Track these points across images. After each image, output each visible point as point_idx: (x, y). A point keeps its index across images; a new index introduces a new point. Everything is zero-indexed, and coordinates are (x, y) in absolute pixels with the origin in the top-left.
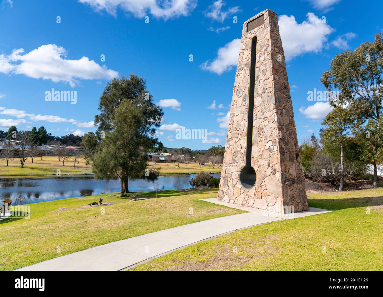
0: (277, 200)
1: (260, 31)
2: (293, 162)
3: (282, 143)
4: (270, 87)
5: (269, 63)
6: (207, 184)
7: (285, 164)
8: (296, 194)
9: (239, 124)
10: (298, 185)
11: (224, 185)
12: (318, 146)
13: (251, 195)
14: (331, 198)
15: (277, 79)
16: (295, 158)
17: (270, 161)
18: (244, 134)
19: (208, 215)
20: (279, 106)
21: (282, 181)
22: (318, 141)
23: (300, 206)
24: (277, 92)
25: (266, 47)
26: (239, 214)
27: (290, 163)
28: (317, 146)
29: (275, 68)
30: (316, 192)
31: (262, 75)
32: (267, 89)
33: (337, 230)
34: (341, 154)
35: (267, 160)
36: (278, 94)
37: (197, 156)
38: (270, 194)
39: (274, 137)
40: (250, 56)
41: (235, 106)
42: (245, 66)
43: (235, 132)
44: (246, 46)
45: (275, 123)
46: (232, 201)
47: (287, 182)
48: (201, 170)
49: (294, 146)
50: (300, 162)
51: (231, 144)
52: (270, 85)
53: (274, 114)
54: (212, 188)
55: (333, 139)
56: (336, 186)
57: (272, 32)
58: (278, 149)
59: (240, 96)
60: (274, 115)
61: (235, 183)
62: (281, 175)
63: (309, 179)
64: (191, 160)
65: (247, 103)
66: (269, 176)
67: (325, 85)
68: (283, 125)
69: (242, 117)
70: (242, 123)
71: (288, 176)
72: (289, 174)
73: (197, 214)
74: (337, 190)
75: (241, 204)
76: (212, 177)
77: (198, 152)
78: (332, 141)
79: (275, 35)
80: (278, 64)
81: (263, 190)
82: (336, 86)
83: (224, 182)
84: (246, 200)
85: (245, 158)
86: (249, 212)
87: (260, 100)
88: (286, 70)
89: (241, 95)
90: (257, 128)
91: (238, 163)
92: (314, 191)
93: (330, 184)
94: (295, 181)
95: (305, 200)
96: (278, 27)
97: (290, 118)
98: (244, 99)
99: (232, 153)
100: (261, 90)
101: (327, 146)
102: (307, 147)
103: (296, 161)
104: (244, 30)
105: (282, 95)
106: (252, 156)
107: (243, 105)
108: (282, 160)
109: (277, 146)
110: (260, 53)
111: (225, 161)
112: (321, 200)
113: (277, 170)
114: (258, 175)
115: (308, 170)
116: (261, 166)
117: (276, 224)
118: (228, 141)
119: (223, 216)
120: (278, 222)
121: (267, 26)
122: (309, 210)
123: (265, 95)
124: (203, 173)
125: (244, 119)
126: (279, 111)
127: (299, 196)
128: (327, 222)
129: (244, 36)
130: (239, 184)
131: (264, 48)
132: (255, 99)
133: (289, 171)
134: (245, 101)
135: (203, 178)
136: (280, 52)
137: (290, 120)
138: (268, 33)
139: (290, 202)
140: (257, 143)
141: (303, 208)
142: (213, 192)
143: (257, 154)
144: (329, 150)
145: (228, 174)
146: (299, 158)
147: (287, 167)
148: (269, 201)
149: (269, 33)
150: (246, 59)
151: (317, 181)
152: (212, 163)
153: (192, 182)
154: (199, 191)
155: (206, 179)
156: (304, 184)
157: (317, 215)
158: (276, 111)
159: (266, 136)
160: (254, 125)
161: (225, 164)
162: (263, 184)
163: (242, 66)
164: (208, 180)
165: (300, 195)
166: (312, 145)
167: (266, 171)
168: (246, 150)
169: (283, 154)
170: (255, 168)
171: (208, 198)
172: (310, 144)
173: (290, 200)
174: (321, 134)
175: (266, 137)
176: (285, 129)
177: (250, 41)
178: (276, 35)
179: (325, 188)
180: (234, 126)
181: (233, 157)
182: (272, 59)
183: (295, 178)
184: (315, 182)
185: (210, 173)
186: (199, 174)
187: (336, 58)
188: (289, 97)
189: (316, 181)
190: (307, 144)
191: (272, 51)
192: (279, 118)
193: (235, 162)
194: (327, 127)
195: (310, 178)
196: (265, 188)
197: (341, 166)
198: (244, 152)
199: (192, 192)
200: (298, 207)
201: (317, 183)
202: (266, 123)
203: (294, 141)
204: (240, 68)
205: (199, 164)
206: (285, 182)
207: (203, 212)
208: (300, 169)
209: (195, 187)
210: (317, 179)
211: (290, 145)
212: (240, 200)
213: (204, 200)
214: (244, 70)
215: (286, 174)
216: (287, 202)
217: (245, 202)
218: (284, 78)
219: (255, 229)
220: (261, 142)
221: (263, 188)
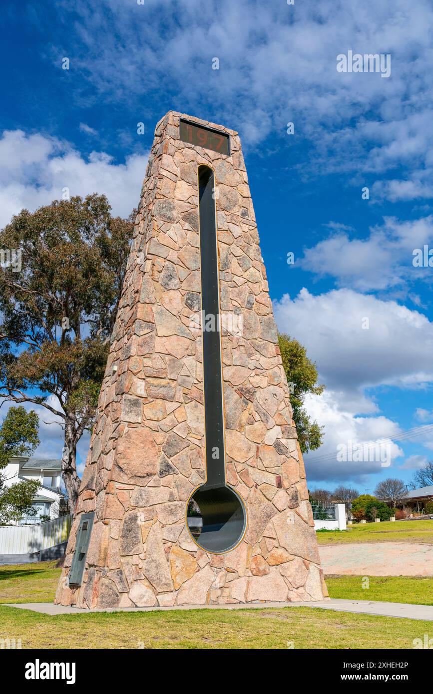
0: (311, 570)
1: (223, 165)
4: (263, 303)
11: (125, 548)
13: (233, 568)
17: (283, 475)
18: (194, 394)
31: (237, 266)
32: (254, 303)
35: (273, 470)
38: (291, 557)
39: (285, 418)
41: (155, 308)
43: (162, 382)
46: (167, 598)
51: (148, 415)
52: (263, 299)
58: (298, 447)
59: (172, 286)
61: (172, 536)
62: (310, 508)
66: (282, 511)
69: (184, 347)
70: (186, 361)
75: (203, 601)
81: (269, 550)
84: (220, 585)
85: (204, 462)
89: (178, 287)
90: (235, 388)
91: (180, 475)
98: (189, 301)
99: (153, 441)
100: (238, 299)
106: (227, 459)
109: (294, 440)
110: (227, 213)
111: (124, 467)
113: (300, 497)
114: (253, 511)
116: (256, 486)
123: (252, 316)
125: (193, 353)
131: (236, 209)
140: (241, 426)
143: (243, 454)
148: (290, 576)
150: (186, 204)
160: (225, 378)
162: (268, 534)
167: (272, 500)
168: (204, 439)
170: (242, 491)
175: (265, 415)
181: (161, 455)
193: (167, 470)
198: (199, 445)
202: (260, 381)
212: (197, 590)
220: (253, 424)
221: (270, 545)
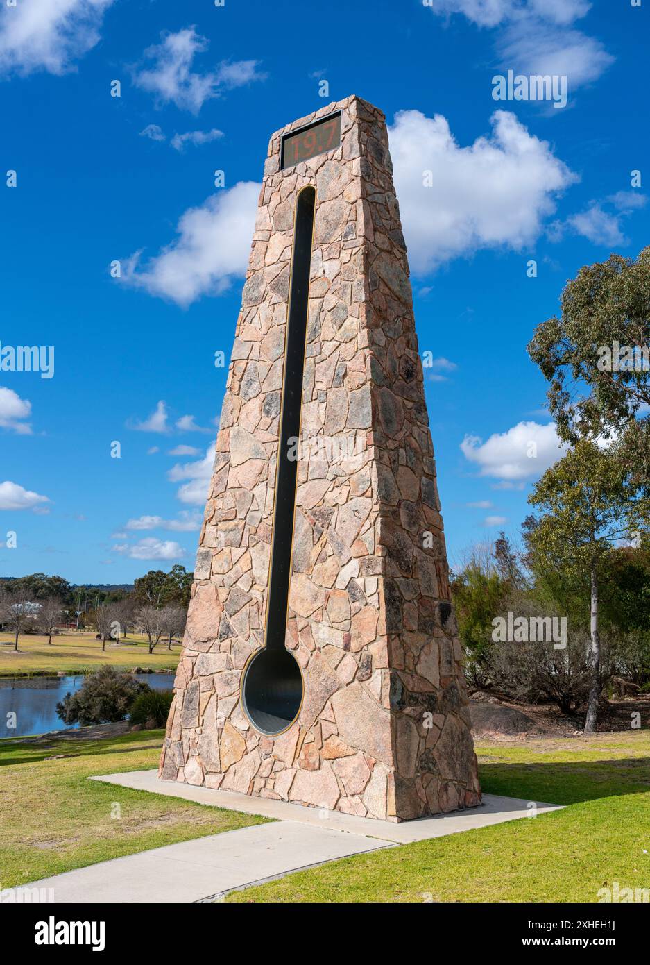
0: (375, 774)
1: (327, 170)
2: (431, 636)
3: (394, 568)
4: (358, 368)
5: (355, 283)
6: (125, 713)
7: (403, 643)
8: (438, 750)
9: (244, 494)
10: (446, 716)
11: (185, 720)
12: (517, 577)
13: (281, 756)
14: (558, 760)
15: (382, 343)
16: (438, 621)
17: (353, 633)
18: (261, 533)
19: (120, 837)
20: (387, 437)
21: (392, 704)
22: (518, 560)
23: (452, 790)
24: (380, 386)
25: (346, 229)
26: (238, 827)
27: (422, 638)
28: (513, 577)
29: (377, 304)
30: (509, 738)
31: (330, 324)
32: (345, 375)
33: (571, 876)
34: (590, 605)
35: (341, 626)
36: (382, 395)
37: (90, 605)
38: (351, 751)
39: (367, 544)
40: (289, 254)
41: (233, 431)
42: (273, 289)
43: (231, 524)
44: (278, 219)
45: (372, 497)
46: (213, 780)
47: (411, 706)
48: (104, 662)
49: (434, 577)
50: (455, 635)
51: (216, 568)
52: (357, 364)
53: (370, 464)
54: (143, 728)
55: (567, 554)
56: (575, 715)
57: (367, 176)
58: (381, 587)
59: (251, 394)
60: (367, 468)
61: (225, 710)
62: (388, 681)
63: (485, 692)
64: (68, 620)
65: (275, 423)
66: (347, 685)
67: (544, 367)
68: (399, 506)
69: (257, 472)
70: (256, 491)
71: (411, 683)
72: (416, 677)
73: (79, 836)
74: (578, 729)
75: (245, 790)
76: (143, 687)
77: (96, 592)
78: (565, 561)
79: (378, 190)
80: (387, 291)
81: (324, 737)
82: (579, 371)
83: (186, 708)
84: (265, 774)
85: (264, 620)
86: (274, 820)
87: (322, 412)
88: (411, 313)
89: (257, 392)
90: (309, 512)
91: (239, 638)
92: (503, 736)
93: (556, 708)
94: (436, 701)
95: (471, 768)
96: (390, 161)
97: (424, 479)
98: (267, 407)
99: (218, 599)
100: (324, 378)
101: (547, 576)
102: (482, 581)
103: (441, 633)
104: (271, 162)
105: (397, 397)
106: (289, 614)
107: (261, 427)
108: (395, 629)
109: (376, 577)
110: (325, 246)
111: (191, 631)
112: (526, 767)
113: (375, 664)
114: (309, 682)
115: (483, 658)
116: (319, 649)
117: (369, 862)
118: (206, 556)
119: (177, 842)
120: (375, 856)
121: (353, 156)
122: (483, 805)
123: (339, 396)
124: (109, 672)
125: (265, 477)
126: (386, 454)
127: (450, 754)
128: (542, 847)
129: (270, 180)
130: (241, 717)
131: (339, 231)
132: (304, 408)
133: (418, 667)
134: (268, 413)
135: (110, 692)
136: (395, 251)
137: (423, 488)
138: (355, 181)
139: (418, 780)
140: (309, 567)
141: (462, 798)
142: (146, 744)
143: (306, 605)
144: (554, 592)
145: (201, 679)
146: (450, 620)
147: (409, 653)
148: (345, 777)
149: (358, 180)
150: (277, 265)
151: (512, 698)
152: (148, 632)
153: (69, 709)
154: (94, 740)
155: (123, 694)
156: (467, 712)
157: (509, 822)
158: (375, 456)
159: (339, 540)
160: (297, 501)
161: (191, 643)
162: (325, 715)
163: (262, 289)
164: (130, 700)
165: (452, 753)
166: (499, 574)
167: (336, 669)
168: (268, 590)
169: (398, 608)
170: (301, 657)
171: (125, 770)
172: (492, 569)
173: (418, 772)
174: (527, 536)
175: (340, 546)
176: (404, 518)
177: (293, 203)
178: (382, 188)
179: (540, 725)
180: (229, 501)
181: (223, 614)
182: (366, 273)
183: (438, 693)
184: (507, 701)
185: (139, 671)
186: (97, 676)
187: (579, 278)
188: (421, 407)
189: (510, 698)
190: (480, 568)
191: (365, 243)
192: (386, 480)
193: (226, 632)
194: (547, 511)
195: (488, 689)
196: (334, 730)
197: (591, 648)
198: (260, 599)
199: (65, 746)
200: (445, 797)
201: (514, 706)
202: (339, 495)
203: (436, 562)
204: (255, 294)
205: (99, 636)
206: (401, 709)
207: (100, 828)
208: (452, 661)
209: (77, 727)
210: (512, 692)
211: (420, 576)
212: (242, 776)
213: (107, 781)
214: (267, 302)
215: (405, 678)
216: (408, 780)
217: (260, 783)
218: (405, 341)
219: (292, 887)
220: (324, 561)
221: (326, 730)
